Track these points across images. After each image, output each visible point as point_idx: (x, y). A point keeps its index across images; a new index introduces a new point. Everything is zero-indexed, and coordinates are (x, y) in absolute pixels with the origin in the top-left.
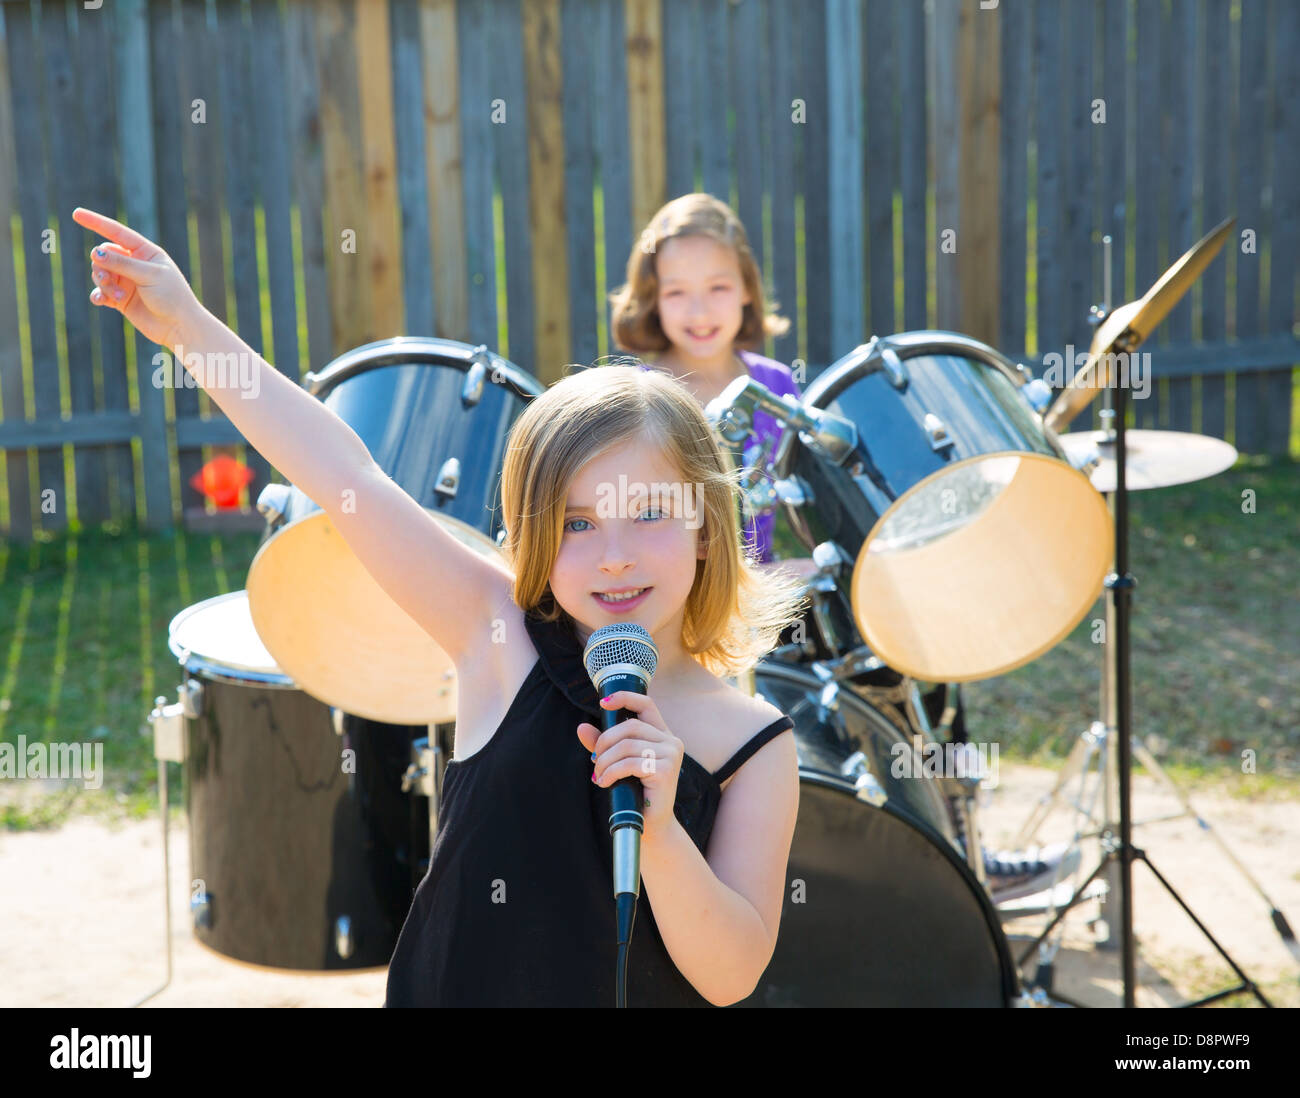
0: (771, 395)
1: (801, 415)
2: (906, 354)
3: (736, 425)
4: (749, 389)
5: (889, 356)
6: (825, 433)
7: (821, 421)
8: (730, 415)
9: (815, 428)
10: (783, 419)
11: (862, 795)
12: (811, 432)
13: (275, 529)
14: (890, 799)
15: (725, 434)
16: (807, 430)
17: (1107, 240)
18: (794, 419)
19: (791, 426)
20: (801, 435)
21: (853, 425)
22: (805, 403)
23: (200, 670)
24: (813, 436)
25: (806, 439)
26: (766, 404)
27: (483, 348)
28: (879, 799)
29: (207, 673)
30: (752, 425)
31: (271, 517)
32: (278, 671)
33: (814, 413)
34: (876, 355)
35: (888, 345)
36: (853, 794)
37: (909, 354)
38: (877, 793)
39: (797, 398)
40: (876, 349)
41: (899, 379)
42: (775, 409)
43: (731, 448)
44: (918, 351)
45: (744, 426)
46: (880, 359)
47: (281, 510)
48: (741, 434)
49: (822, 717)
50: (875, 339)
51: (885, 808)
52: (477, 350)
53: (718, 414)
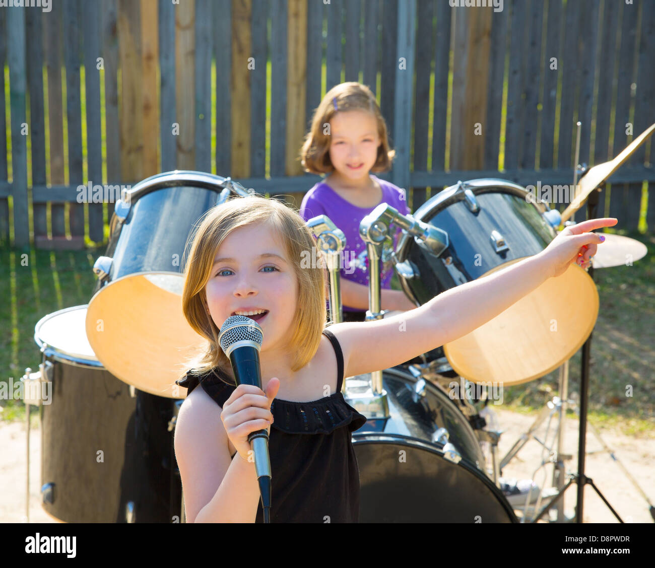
0: (400, 214)
1: (417, 226)
2: (478, 191)
3: (380, 232)
4: (388, 211)
5: (469, 193)
6: (430, 238)
7: (428, 231)
8: (376, 226)
9: (424, 235)
10: (406, 229)
11: (447, 456)
12: (421, 237)
13: (103, 285)
14: (463, 459)
15: (372, 236)
16: (419, 236)
17: (579, 124)
18: (413, 230)
19: (410, 233)
20: (416, 238)
21: (446, 234)
22: (416, 218)
23: (52, 355)
24: (423, 240)
25: (418, 241)
26: (397, 220)
27: (229, 179)
28: (457, 459)
29: (56, 358)
30: (388, 232)
31: (101, 276)
32: (96, 359)
33: (423, 226)
34: (460, 192)
35: (467, 186)
36: (442, 455)
37: (479, 192)
38: (456, 456)
39: (413, 217)
40: (460, 188)
41: (474, 207)
42: (402, 223)
43: (375, 245)
44: (484, 190)
45: (384, 233)
46: (463, 194)
47: (107, 273)
48: (382, 238)
49: (415, 399)
50: (460, 183)
51: (460, 464)
52: (225, 180)
53: (369, 226)
